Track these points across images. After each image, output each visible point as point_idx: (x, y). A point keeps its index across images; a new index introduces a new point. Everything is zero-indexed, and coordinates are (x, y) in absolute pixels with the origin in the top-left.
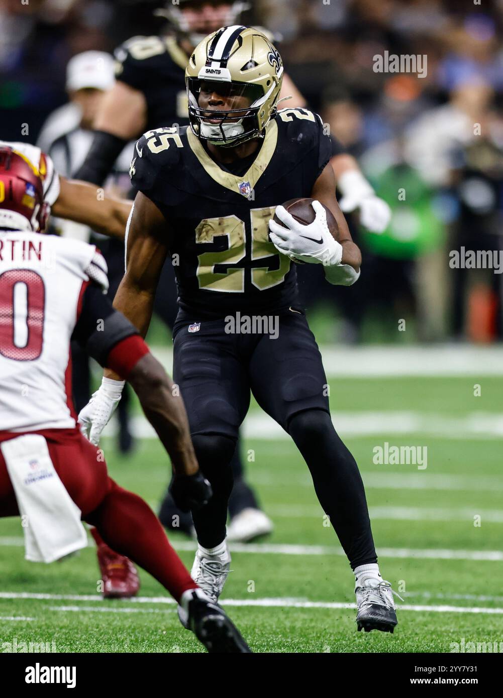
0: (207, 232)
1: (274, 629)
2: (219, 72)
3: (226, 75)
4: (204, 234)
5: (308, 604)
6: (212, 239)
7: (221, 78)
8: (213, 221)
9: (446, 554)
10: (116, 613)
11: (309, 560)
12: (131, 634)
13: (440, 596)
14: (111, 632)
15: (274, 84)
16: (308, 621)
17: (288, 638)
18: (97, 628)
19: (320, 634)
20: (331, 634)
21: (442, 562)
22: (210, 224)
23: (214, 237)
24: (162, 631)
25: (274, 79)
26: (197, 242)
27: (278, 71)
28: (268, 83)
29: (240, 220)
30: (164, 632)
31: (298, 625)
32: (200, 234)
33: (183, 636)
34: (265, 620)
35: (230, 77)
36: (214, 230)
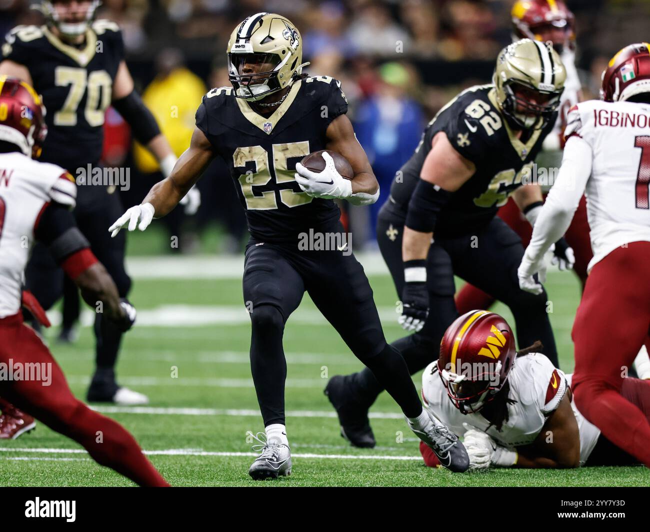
0: (241, 158)
1: (178, 473)
2: (243, 46)
3: (249, 48)
4: (239, 160)
5: (204, 453)
6: (245, 164)
7: (245, 51)
8: (245, 150)
9: (309, 414)
10: (56, 462)
11: (205, 419)
12: (68, 478)
13: (305, 445)
14: (53, 476)
15: (290, 53)
16: (204, 466)
17: (188, 479)
18: (42, 473)
19: (213, 476)
20: (222, 476)
21: (307, 419)
22: (243, 151)
23: (246, 162)
24: (92, 476)
25: (289, 49)
26: (235, 166)
27: (293, 43)
28: (284, 52)
29: (264, 150)
30: (94, 476)
31: (197, 469)
32: (236, 159)
33: (108, 479)
34: (171, 466)
35: (253, 49)
36: (245, 156)
